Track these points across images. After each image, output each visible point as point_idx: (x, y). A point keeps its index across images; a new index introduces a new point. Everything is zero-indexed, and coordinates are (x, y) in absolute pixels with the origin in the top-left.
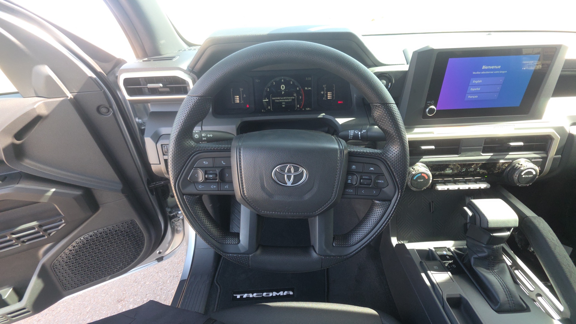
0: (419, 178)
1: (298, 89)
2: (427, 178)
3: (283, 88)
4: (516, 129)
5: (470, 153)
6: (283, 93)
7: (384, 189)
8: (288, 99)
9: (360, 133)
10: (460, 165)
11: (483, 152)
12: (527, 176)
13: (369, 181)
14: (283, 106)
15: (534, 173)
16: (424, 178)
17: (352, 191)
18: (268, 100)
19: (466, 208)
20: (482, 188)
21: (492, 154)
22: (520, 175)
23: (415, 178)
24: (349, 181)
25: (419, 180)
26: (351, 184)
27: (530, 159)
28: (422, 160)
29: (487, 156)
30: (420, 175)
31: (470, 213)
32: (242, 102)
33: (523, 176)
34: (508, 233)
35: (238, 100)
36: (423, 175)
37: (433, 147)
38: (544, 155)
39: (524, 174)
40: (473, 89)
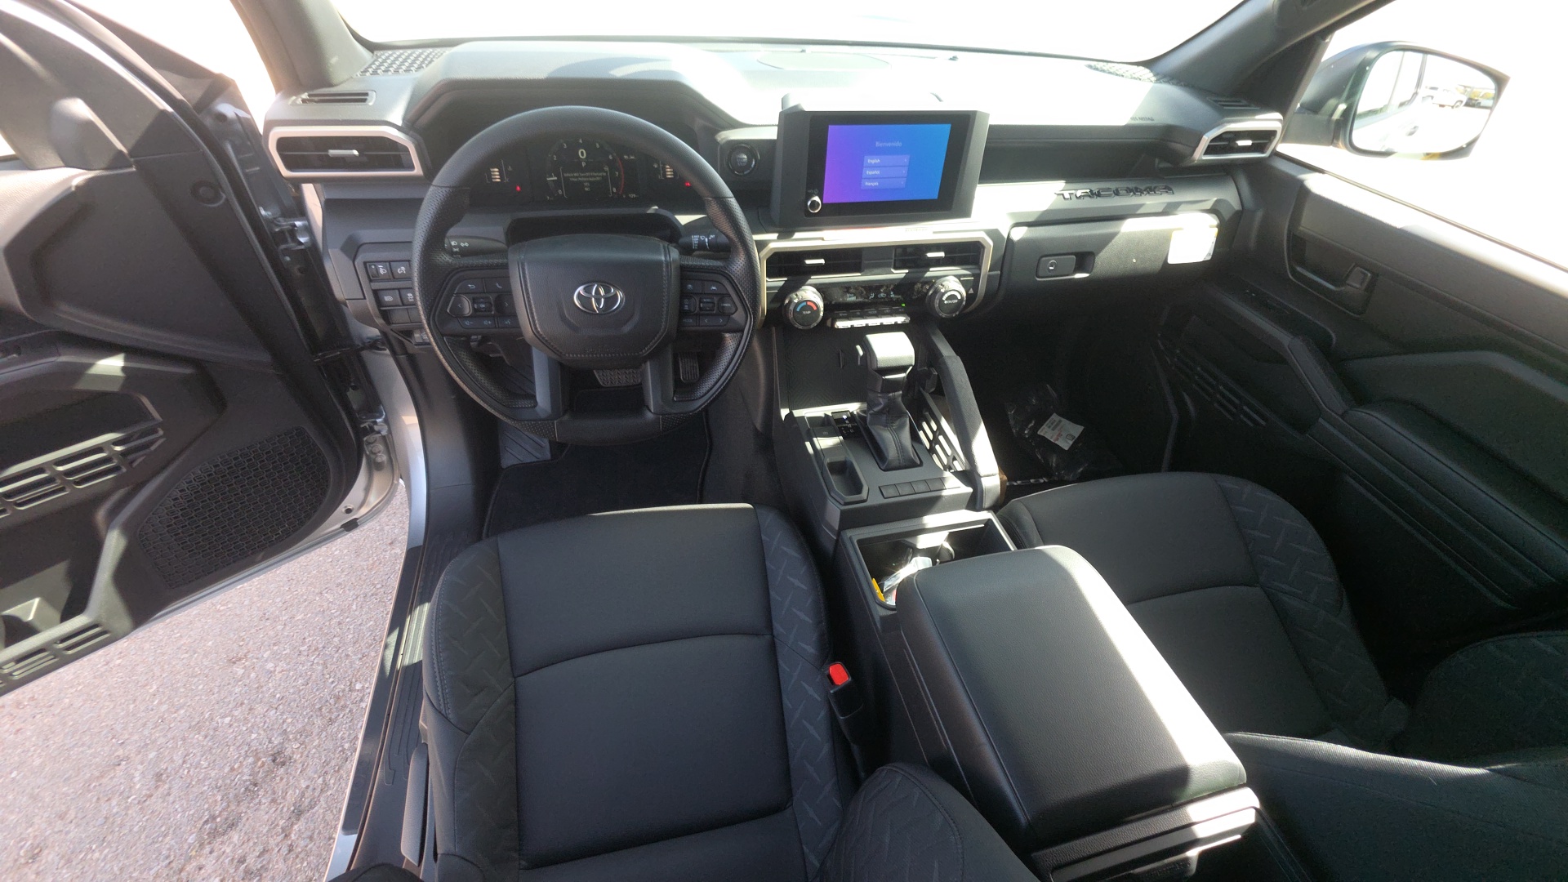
0: (804, 308)
1: (611, 157)
2: (815, 308)
3: (582, 153)
4: (934, 233)
5: (876, 271)
6: (584, 164)
7: (733, 316)
8: (595, 177)
9: (706, 240)
10: (865, 288)
11: (896, 268)
12: (950, 302)
13: (711, 305)
14: (587, 189)
15: (959, 297)
16: (810, 308)
17: (691, 321)
18: (556, 178)
19: (858, 347)
20: (899, 322)
21: (907, 271)
22: (941, 301)
23: (798, 310)
24: (686, 307)
25: (804, 313)
26: (689, 311)
27: (958, 277)
28: (809, 281)
29: (900, 274)
30: (805, 304)
31: (861, 353)
32: (506, 180)
33: (946, 302)
34: (903, 375)
35: (498, 177)
36: (809, 303)
37: (822, 261)
38: (977, 271)
39: (947, 299)
40: (869, 173)
